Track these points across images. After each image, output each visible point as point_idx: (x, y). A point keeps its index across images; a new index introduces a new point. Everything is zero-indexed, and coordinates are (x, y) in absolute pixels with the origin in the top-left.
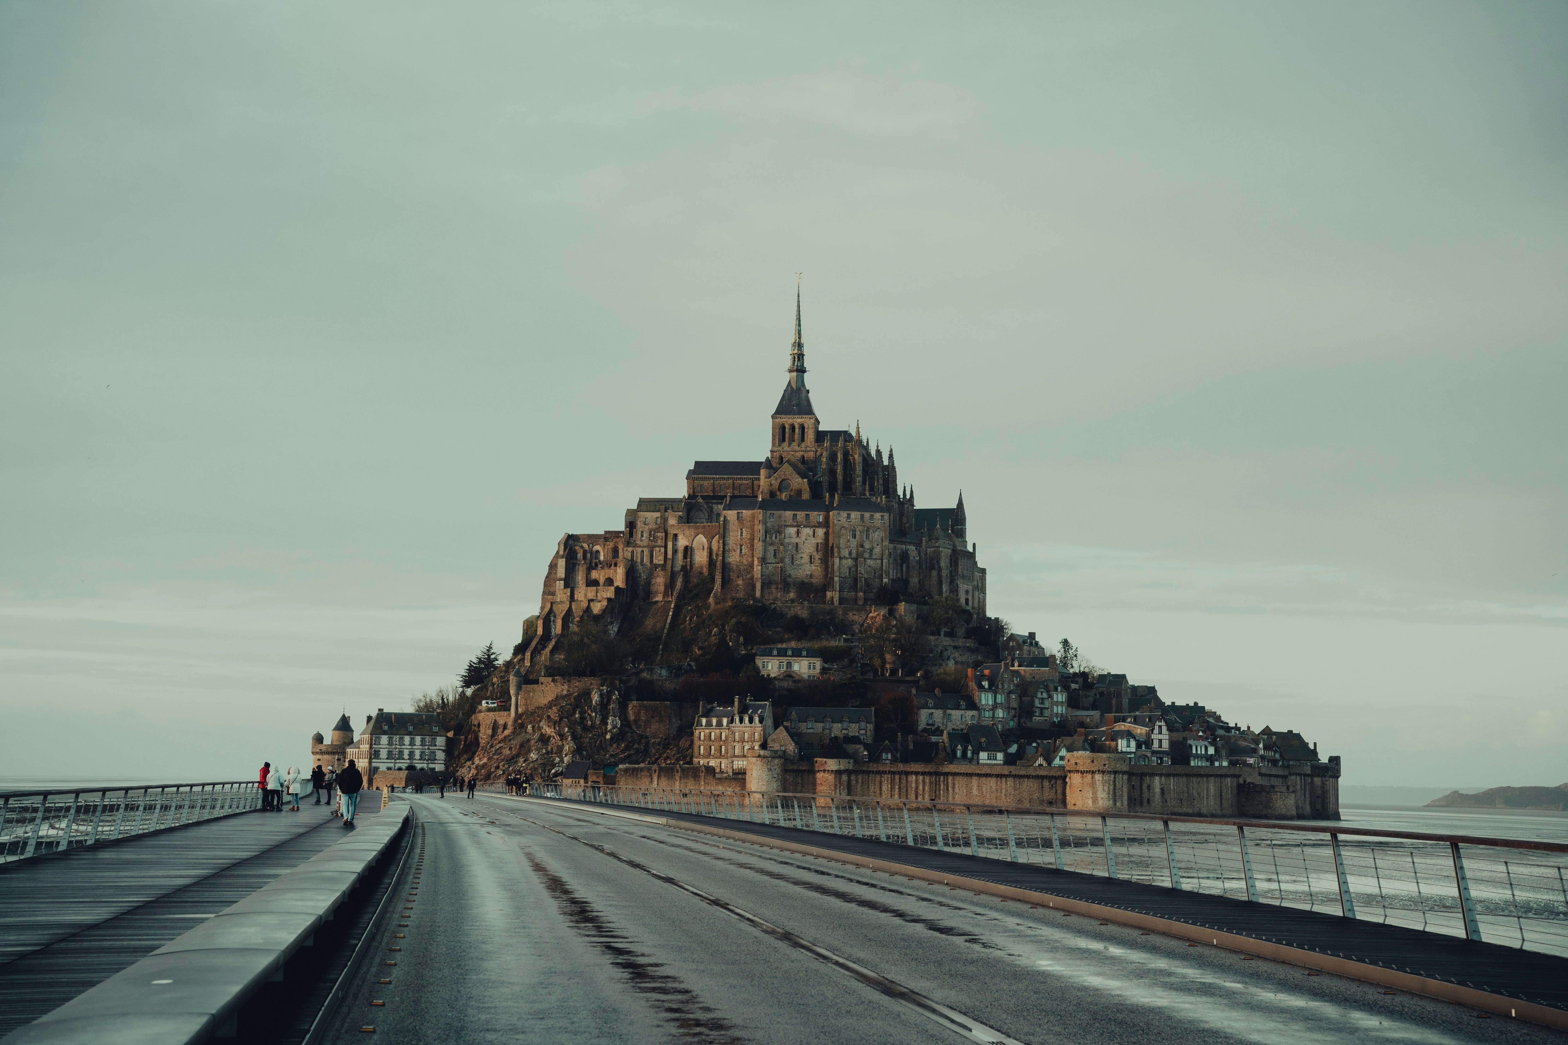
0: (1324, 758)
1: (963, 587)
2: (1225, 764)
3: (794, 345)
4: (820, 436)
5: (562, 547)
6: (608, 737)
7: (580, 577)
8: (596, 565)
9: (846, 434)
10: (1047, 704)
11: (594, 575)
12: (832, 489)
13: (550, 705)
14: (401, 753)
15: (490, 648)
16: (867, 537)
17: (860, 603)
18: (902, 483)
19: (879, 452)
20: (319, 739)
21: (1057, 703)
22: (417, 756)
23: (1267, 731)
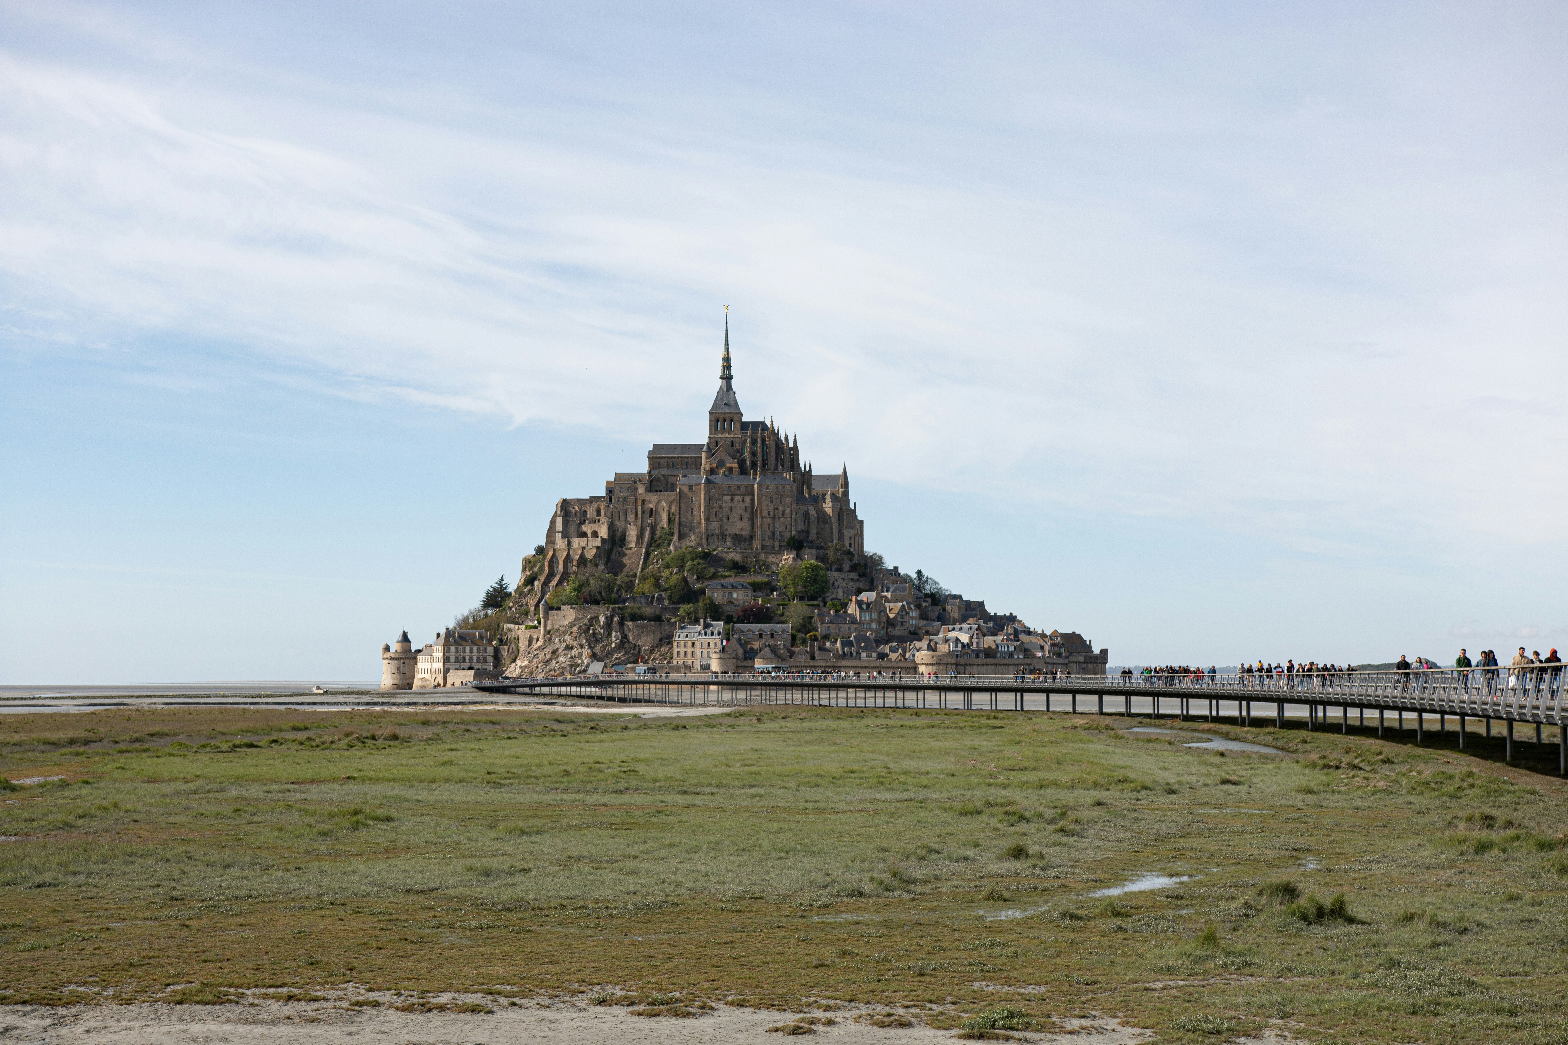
0: (1096, 650)
1: (847, 533)
2: (1021, 657)
3: (723, 359)
4: (745, 426)
5: (559, 509)
6: (613, 645)
7: (572, 529)
8: (585, 521)
9: (763, 424)
10: (906, 618)
11: (584, 528)
12: (754, 465)
13: (572, 625)
14: (464, 658)
15: (502, 580)
16: (781, 502)
17: (776, 548)
18: (804, 459)
19: (787, 438)
20: (387, 649)
21: (913, 618)
22: (475, 660)
23: (1055, 634)
